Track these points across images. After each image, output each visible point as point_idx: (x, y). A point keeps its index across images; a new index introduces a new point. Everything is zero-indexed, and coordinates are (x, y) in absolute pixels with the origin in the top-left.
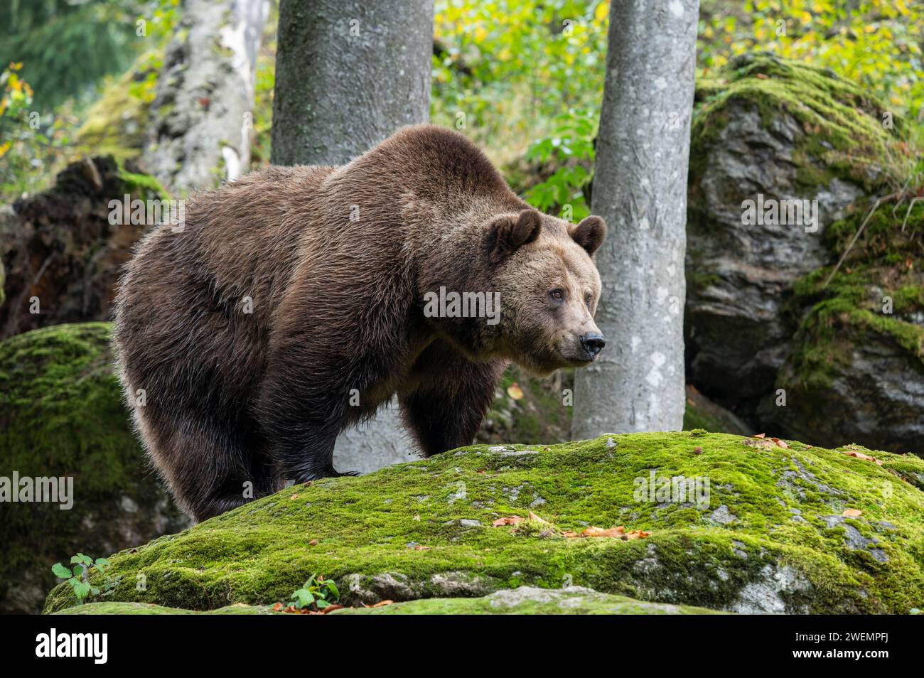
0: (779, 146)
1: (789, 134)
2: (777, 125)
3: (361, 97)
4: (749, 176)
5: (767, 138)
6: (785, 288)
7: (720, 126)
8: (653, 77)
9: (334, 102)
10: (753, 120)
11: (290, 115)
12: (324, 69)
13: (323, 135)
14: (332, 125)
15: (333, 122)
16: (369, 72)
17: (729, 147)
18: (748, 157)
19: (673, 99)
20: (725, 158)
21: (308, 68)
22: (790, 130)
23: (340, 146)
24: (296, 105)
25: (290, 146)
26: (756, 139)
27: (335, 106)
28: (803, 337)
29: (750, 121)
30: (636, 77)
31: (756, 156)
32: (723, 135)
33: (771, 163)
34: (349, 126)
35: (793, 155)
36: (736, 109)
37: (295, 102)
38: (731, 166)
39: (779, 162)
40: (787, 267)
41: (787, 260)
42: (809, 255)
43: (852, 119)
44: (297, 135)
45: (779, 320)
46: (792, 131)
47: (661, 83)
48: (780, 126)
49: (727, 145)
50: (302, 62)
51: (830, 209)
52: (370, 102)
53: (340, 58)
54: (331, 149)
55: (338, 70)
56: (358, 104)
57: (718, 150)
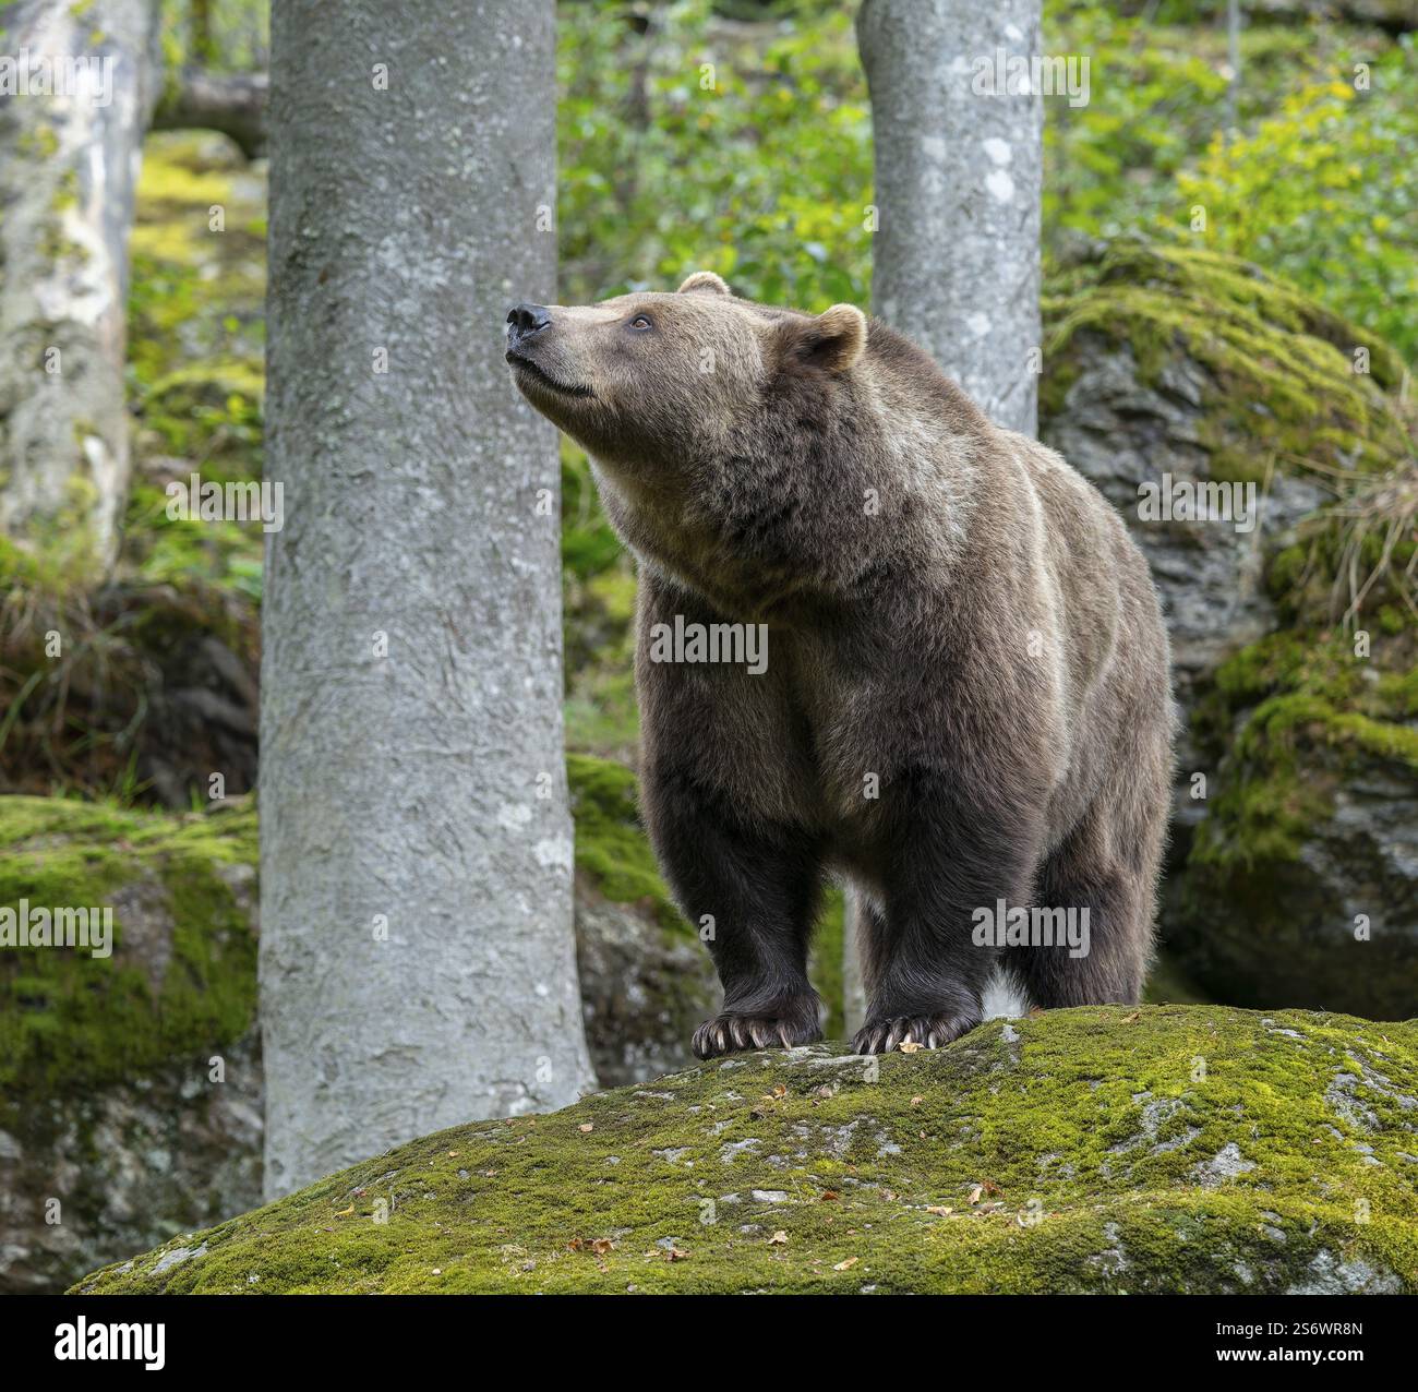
0: (1174, 414)
1: (1193, 393)
2: (1169, 378)
3: (433, 378)
4: (1122, 472)
5: (1152, 401)
6: (1199, 677)
7: (1064, 383)
8: (964, 314)
9: (384, 389)
10: (1125, 368)
11: (301, 415)
12: (361, 330)
13: (367, 451)
14: (381, 433)
15: (383, 426)
16: (445, 331)
17: (1082, 421)
18: (1116, 437)
19: (1003, 353)
20: (1076, 441)
21: (331, 330)
22: (1192, 383)
23: (398, 470)
24: (313, 398)
25: (303, 474)
26: (1131, 403)
27: (387, 396)
28: (1239, 768)
29: (1117, 370)
30: (932, 314)
31: (1132, 434)
32: (1071, 398)
33: (1163, 447)
34: (414, 433)
35: (1200, 430)
36: (1091, 348)
37: (309, 394)
38: (1086, 455)
39: (1175, 444)
40: (1200, 637)
41: (1199, 625)
42: (1240, 613)
43: (1303, 358)
44: (316, 453)
45: (1191, 735)
46: (1197, 386)
47: (979, 324)
48: (1175, 379)
49: (1078, 416)
50: (319, 317)
51: (1274, 527)
52: (450, 386)
53: (391, 308)
54: (382, 476)
55: (388, 330)
56: (427, 392)
57: (1060, 427)
